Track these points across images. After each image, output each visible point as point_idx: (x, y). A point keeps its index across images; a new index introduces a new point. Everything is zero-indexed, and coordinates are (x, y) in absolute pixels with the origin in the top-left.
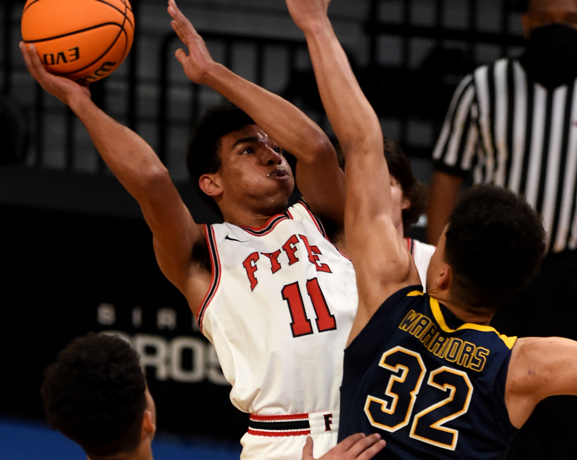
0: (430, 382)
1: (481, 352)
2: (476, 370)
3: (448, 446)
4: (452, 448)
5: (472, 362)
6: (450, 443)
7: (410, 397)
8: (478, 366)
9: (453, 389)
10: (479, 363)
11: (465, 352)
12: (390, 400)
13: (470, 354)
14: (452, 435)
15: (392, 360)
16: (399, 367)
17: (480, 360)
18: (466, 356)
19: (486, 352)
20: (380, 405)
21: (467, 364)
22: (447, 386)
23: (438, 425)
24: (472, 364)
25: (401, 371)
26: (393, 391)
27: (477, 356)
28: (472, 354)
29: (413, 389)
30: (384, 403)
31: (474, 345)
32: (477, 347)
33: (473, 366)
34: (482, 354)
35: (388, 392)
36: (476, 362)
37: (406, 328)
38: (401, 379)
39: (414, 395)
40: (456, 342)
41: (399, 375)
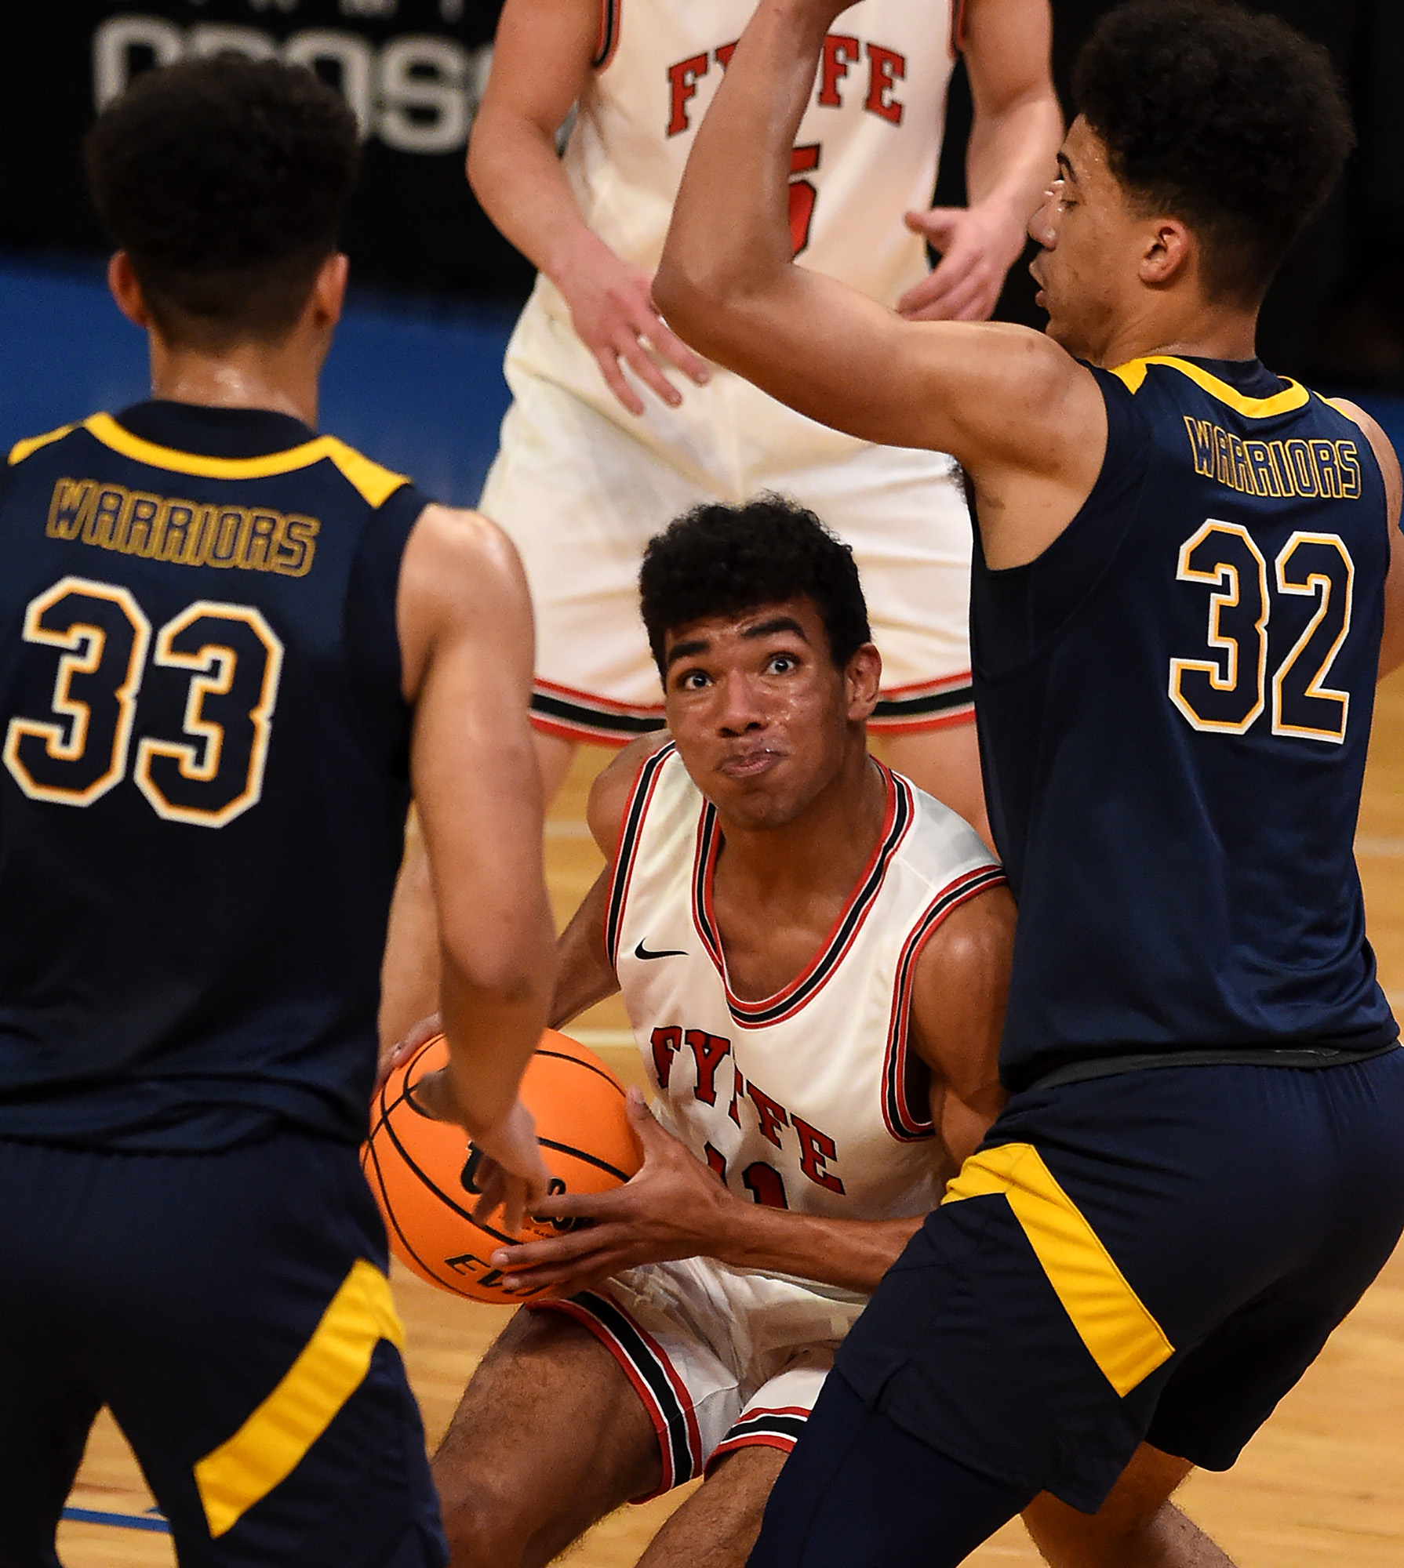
0: (1281, 587)
2: (1352, 497)
3: (1336, 734)
4: (1342, 736)
6: (1336, 726)
7: (1255, 637)
8: (1352, 485)
9: (1324, 582)
14: (1338, 705)
16: (1220, 569)
20: (1206, 675)
22: (1312, 580)
24: (1344, 485)
25: (1225, 580)
26: (1223, 632)
30: (1213, 668)
38: (1232, 599)
39: (1262, 628)
41: (1224, 589)
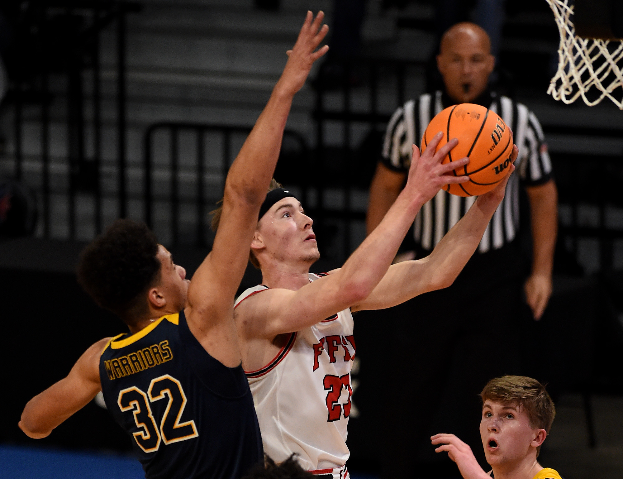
0: (152, 400)
1: (163, 346)
2: (169, 360)
3: (192, 435)
4: (196, 435)
5: (164, 356)
6: (192, 433)
7: (150, 419)
8: (168, 356)
9: (168, 391)
10: (167, 353)
11: (155, 354)
12: (142, 429)
13: (158, 353)
14: (190, 426)
15: (125, 403)
16: (132, 404)
17: (166, 351)
18: (158, 356)
19: (166, 343)
20: (142, 436)
21: (162, 361)
22: (163, 393)
23: (177, 425)
24: (165, 358)
25: (135, 405)
26: (140, 422)
27: (164, 350)
28: (160, 352)
29: (147, 413)
30: (142, 433)
31: (156, 345)
32: (158, 344)
33: (166, 359)
34: (165, 346)
35: (139, 426)
36: (165, 355)
37: (113, 377)
38: (138, 411)
39: (150, 415)
40: (145, 352)
41: (135, 408)
